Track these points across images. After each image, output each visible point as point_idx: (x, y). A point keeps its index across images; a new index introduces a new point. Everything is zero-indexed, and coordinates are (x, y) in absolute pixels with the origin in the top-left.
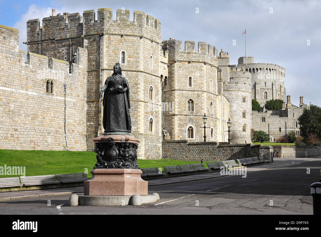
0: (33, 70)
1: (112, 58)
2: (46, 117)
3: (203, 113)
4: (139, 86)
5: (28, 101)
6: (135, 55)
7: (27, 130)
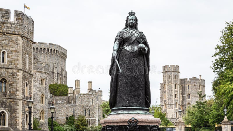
3: (17, 95)
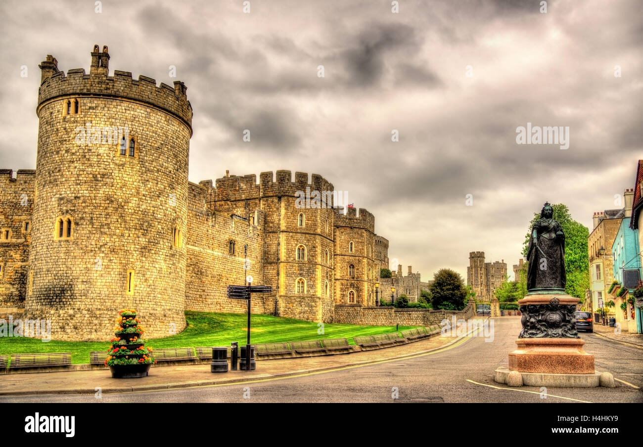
0: (219, 229)
1: (291, 220)
2: (229, 279)
4: (317, 249)
5: (214, 261)
6: (313, 218)
7: (213, 291)
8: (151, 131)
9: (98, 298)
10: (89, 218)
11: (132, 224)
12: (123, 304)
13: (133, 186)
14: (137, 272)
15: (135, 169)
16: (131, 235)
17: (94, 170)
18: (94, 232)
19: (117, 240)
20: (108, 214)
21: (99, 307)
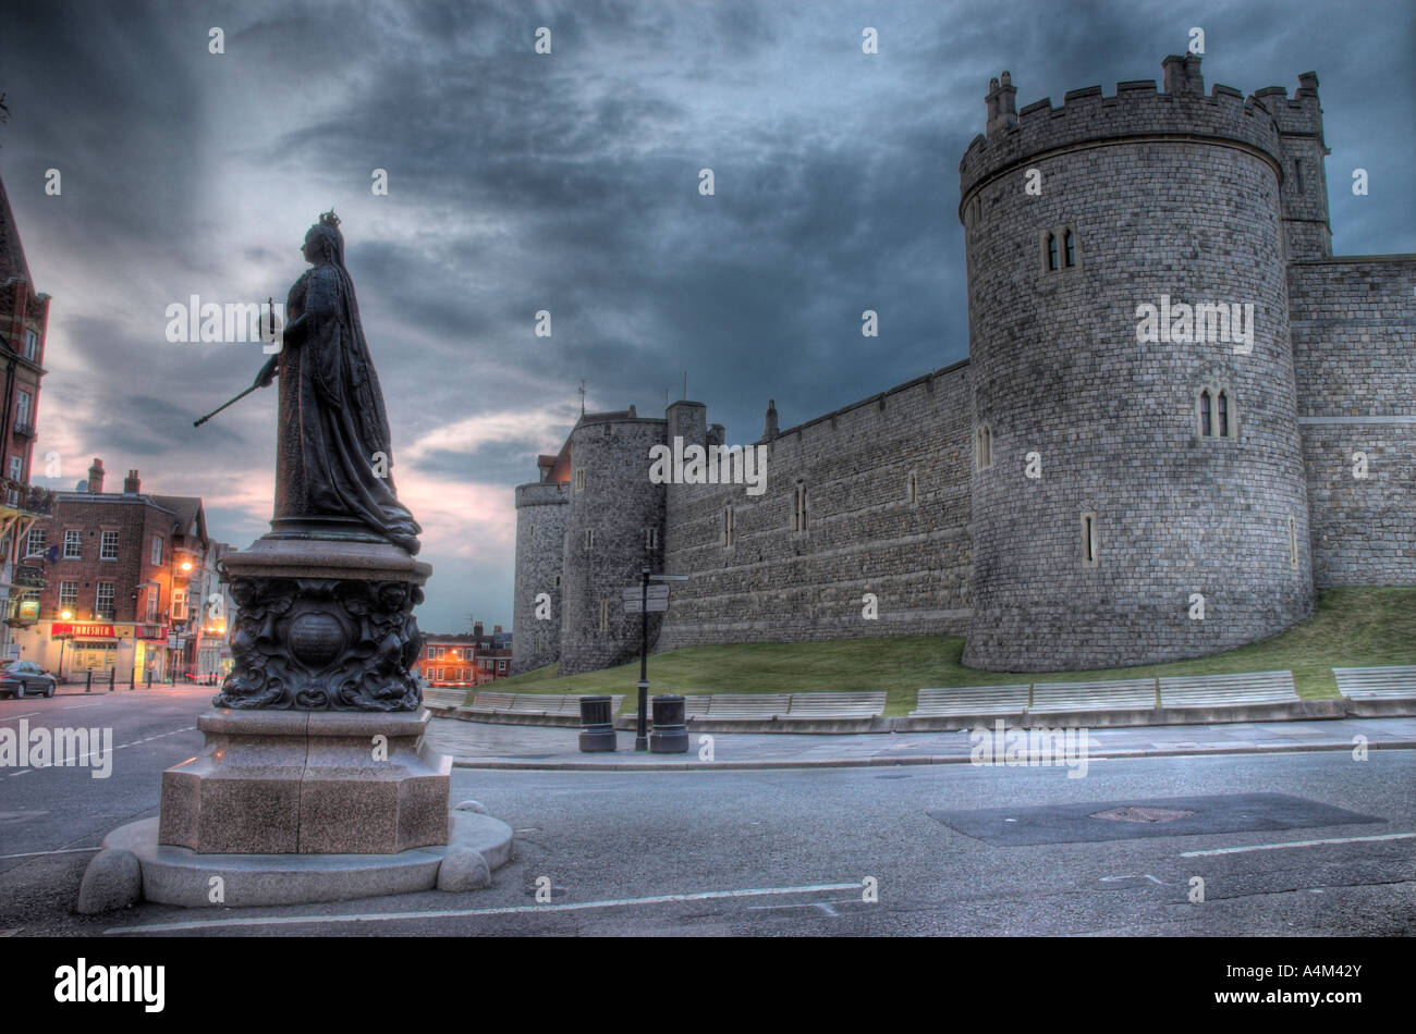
8: (1104, 197)
9: (1032, 579)
10: (1009, 419)
11: (1081, 412)
12: (1079, 590)
13: (1078, 328)
14: (1102, 514)
15: (1077, 292)
16: (1083, 436)
17: (1009, 319)
18: (1018, 444)
19: (1056, 452)
20: (1036, 402)
21: (1036, 599)
